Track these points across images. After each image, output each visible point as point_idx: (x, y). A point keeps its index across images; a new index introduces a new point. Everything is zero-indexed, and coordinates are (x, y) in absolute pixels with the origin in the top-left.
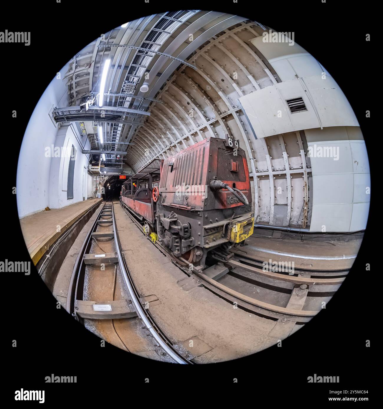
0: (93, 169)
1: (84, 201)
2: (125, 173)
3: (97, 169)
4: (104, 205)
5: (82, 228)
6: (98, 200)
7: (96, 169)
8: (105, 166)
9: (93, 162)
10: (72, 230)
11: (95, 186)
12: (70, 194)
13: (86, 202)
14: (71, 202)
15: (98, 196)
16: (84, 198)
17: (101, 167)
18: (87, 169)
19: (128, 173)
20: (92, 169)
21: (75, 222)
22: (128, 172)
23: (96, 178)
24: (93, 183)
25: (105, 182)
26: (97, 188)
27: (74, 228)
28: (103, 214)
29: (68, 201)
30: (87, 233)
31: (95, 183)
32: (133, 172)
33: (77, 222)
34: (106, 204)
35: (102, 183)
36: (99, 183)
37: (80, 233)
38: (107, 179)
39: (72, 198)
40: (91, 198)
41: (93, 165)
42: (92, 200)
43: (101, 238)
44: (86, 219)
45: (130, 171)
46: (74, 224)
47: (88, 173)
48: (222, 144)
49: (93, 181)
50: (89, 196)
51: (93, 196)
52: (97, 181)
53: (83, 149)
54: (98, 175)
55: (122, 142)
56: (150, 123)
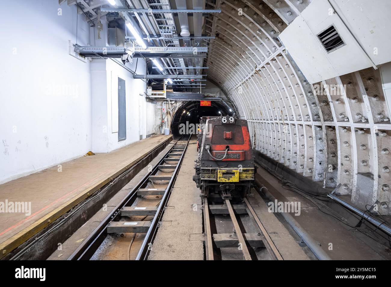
0: (155, 94)
1: (141, 141)
2: (210, 97)
3: (162, 95)
4: (173, 145)
5: (138, 172)
6: (165, 139)
7: (159, 95)
8: (174, 91)
10: (130, 171)
11: (160, 117)
12: (122, 134)
13: (144, 142)
14: (123, 143)
15: (164, 132)
16: (141, 137)
17: (167, 92)
18: (145, 96)
19: (214, 97)
20: (152, 94)
21: (133, 165)
22: (215, 95)
23: (161, 105)
24: (156, 112)
25: (176, 111)
26: (163, 119)
27: (131, 171)
28: (169, 158)
29: (119, 143)
30: (143, 176)
31: (160, 112)
32: (223, 94)
33: (135, 165)
34: (178, 143)
35: (171, 113)
36: (167, 113)
37: (136, 175)
38: (179, 107)
39: (125, 139)
40: (154, 135)
41: (154, 88)
42: (154, 139)
43: (159, 182)
44: (145, 163)
45: (217, 92)
46: (132, 166)
47: (146, 100)
48: (218, 122)
49: (155, 109)
50: (149, 132)
51: (157, 131)
52: (164, 109)
53: (135, 74)
54: (164, 101)
55: (191, 67)
56: (223, 38)
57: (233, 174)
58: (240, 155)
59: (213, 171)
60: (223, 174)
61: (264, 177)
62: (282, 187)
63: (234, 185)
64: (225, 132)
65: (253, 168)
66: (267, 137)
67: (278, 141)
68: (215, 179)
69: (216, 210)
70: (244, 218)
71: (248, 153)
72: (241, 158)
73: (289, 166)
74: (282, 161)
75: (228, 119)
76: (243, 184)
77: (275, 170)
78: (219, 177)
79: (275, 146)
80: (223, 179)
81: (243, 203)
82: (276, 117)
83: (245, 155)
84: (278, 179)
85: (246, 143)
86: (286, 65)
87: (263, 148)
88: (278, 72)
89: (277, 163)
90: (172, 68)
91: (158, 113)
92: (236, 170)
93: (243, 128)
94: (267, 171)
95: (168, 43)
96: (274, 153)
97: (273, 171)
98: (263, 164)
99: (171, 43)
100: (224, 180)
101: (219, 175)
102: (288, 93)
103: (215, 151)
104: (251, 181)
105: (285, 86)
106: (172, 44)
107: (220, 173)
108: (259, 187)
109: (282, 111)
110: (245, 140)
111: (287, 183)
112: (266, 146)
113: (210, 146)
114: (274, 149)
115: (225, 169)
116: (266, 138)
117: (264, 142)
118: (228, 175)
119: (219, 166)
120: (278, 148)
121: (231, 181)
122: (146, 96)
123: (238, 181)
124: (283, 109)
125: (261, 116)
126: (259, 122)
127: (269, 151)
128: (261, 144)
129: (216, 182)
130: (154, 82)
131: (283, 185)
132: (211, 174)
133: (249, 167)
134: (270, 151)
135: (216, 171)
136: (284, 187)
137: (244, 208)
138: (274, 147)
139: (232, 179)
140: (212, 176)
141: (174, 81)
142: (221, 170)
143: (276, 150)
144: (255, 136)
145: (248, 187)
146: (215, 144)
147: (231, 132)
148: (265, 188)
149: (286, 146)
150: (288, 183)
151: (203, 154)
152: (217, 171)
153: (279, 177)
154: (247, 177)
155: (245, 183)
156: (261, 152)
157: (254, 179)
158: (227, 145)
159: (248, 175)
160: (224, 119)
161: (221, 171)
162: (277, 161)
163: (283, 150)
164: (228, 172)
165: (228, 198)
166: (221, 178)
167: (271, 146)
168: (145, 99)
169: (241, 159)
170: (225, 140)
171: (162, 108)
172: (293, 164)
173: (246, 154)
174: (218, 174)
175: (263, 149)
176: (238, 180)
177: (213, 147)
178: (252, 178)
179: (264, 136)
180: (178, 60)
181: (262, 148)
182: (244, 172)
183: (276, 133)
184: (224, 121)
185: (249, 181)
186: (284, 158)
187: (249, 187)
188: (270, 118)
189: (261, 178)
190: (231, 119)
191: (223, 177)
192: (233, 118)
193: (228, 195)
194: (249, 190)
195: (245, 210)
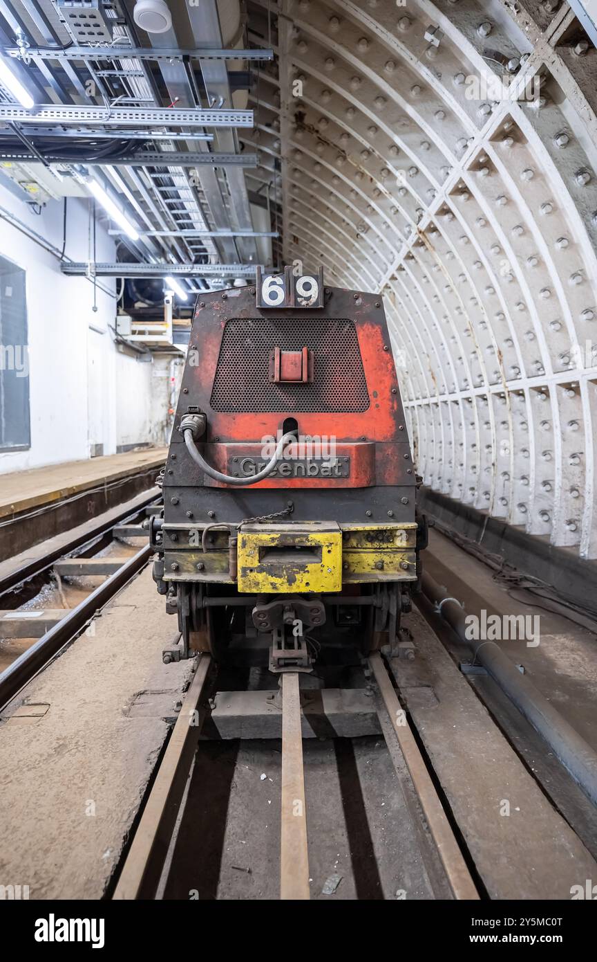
0: (142, 333)
3: (160, 333)
7: (151, 333)
9: (138, 305)
11: (163, 400)
14: (16, 461)
16: (98, 450)
17: (174, 326)
18: (110, 337)
20: (134, 333)
23: (168, 369)
24: (152, 388)
31: (163, 388)
39: (25, 448)
41: (139, 317)
47: (118, 348)
48: (246, 304)
49: (151, 379)
50: (127, 437)
51: (155, 438)
52: (173, 380)
53: (64, 258)
54: (175, 356)
55: (224, 230)
56: (316, 128)
57: (314, 550)
58: (348, 461)
59: (217, 541)
60: (265, 551)
61: (446, 563)
62: (508, 594)
63: (322, 607)
64: (277, 350)
65: (413, 525)
66: (451, 443)
67: (486, 451)
68: (226, 579)
69: (241, 719)
70: (372, 755)
71: (389, 451)
72: (353, 475)
73: (524, 525)
74: (498, 512)
75: (290, 288)
76: (363, 600)
77: (478, 540)
78: (244, 569)
79: (474, 467)
80: (261, 577)
81: (368, 678)
82: (478, 380)
83: (372, 464)
84: (492, 568)
85: (377, 406)
86: (526, 171)
87: (439, 478)
88: (492, 208)
89: (483, 516)
90: (167, 233)
91: (158, 389)
92: (327, 535)
93: (365, 335)
94: (454, 542)
95: (117, 96)
96: (472, 489)
97: (471, 542)
98: (438, 521)
99: (127, 96)
100: (265, 584)
101: (246, 558)
102: (526, 280)
103: (227, 445)
104: (403, 583)
105: (517, 256)
106: (130, 99)
107: (248, 550)
108: (434, 597)
109: (500, 353)
110: (371, 390)
111: (521, 580)
112: (447, 471)
113: (205, 419)
114: (474, 478)
115: (272, 531)
116: (448, 446)
117: (441, 460)
118: (287, 560)
119: (250, 516)
120: (484, 473)
121: (304, 590)
122: (114, 337)
123: (339, 589)
124: (505, 346)
125: (434, 385)
126: (428, 405)
127: (457, 483)
128: (433, 466)
129: (230, 590)
130: (143, 302)
131: (511, 588)
132: (211, 555)
133: (393, 518)
134: (460, 485)
135: (231, 540)
136: (514, 594)
137: (369, 710)
138: (471, 471)
139: (307, 577)
140: (216, 565)
141: (191, 292)
142: (255, 531)
143: (479, 480)
144: (415, 447)
145: (389, 614)
146: (228, 409)
147: (305, 349)
148: (453, 602)
149: (514, 464)
150: (526, 579)
151: (174, 458)
152: (236, 540)
153: (493, 560)
154: (382, 568)
155: (375, 593)
156: (434, 488)
157: (415, 577)
158: (286, 415)
159: (386, 559)
160: (274, 288)
161: (253, 537)
162: (485, 512)
163: (502, 478)
164: (289, 542)
165: (295, 665)
166: (254, 574)
167: (462, 470)
168: (113, 346)
169: (352, 483)
170: (278, 392)
171: (168, 378)
172: (539, 519)
173: (379, 456)
174: (240, 551)
175: (438, 481)
176: (339, 582)
177: (223, 424)
178: (408, 569)
179: (441, 442)
180: (167, 171)
181: (435, 477)
182: (369, 545)
183: (481, 428)
184: (273, 295)
185: (390, 586)
186: (504, 502)
187: (394, 612)
188: (460, 385)
189: (438, 564)
190: (307, 287)
191: (261, 570)
192: (313, 282)
193: (295, 653)
194: (393, 624)
195: (375, 718)
